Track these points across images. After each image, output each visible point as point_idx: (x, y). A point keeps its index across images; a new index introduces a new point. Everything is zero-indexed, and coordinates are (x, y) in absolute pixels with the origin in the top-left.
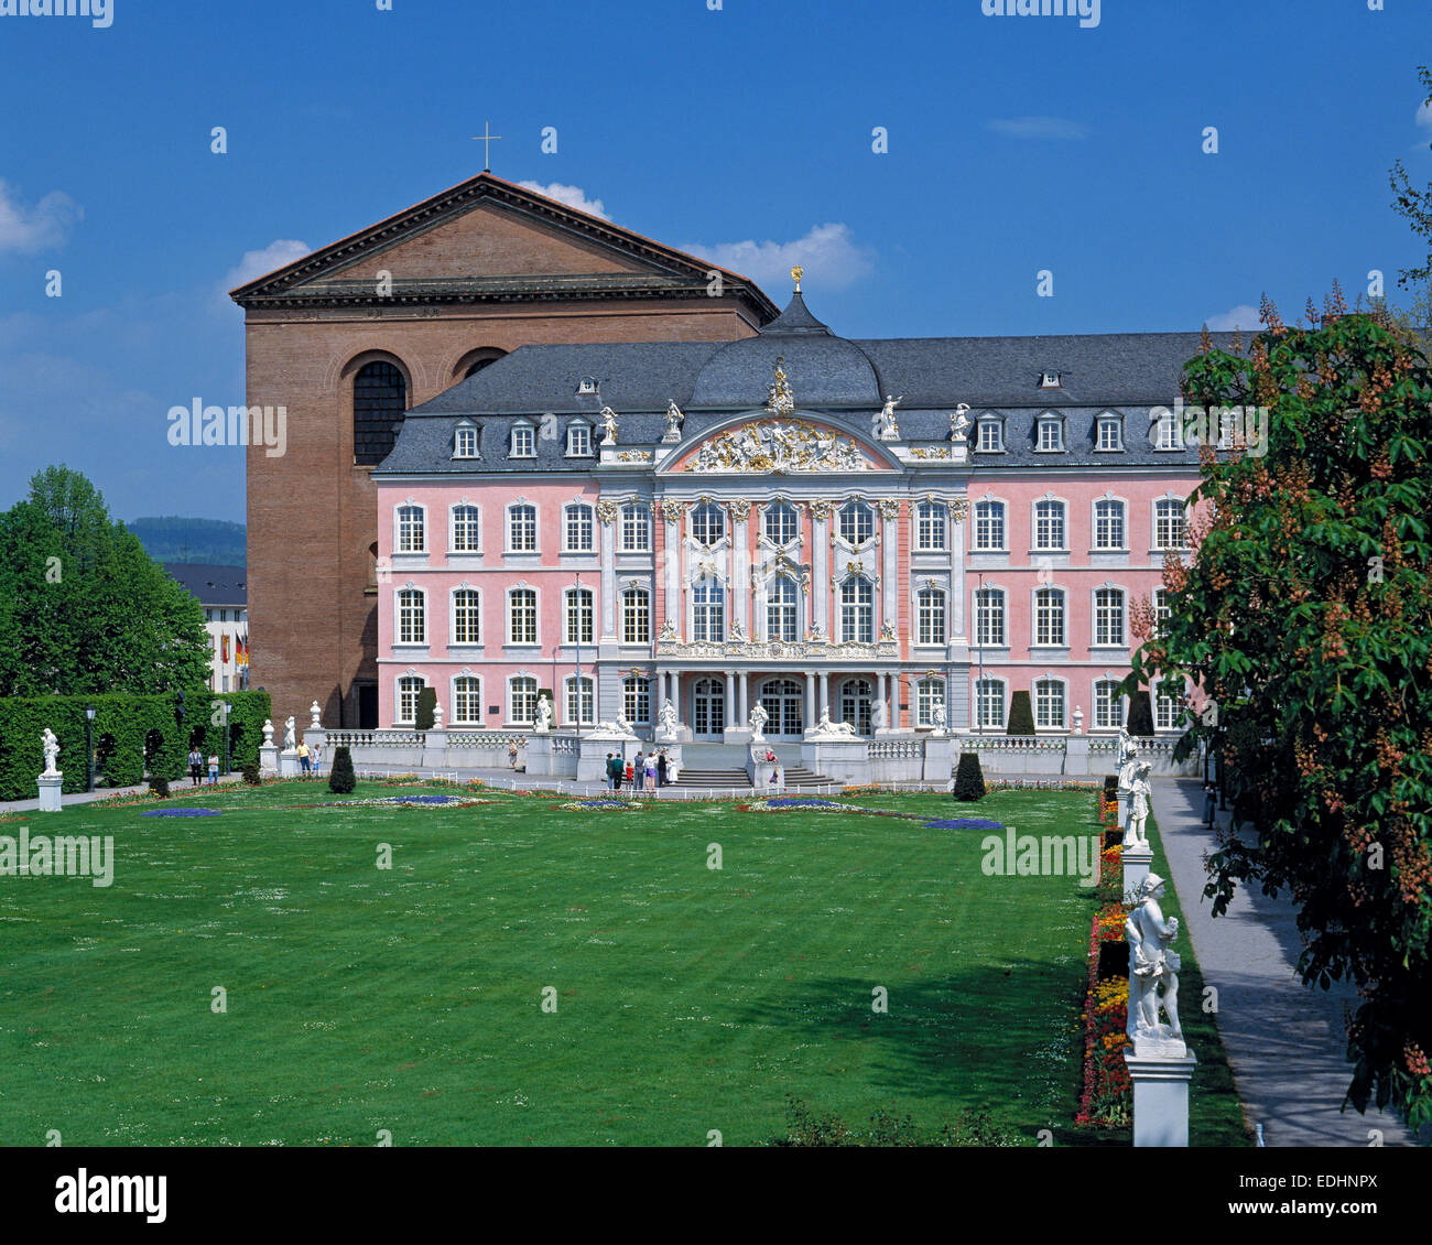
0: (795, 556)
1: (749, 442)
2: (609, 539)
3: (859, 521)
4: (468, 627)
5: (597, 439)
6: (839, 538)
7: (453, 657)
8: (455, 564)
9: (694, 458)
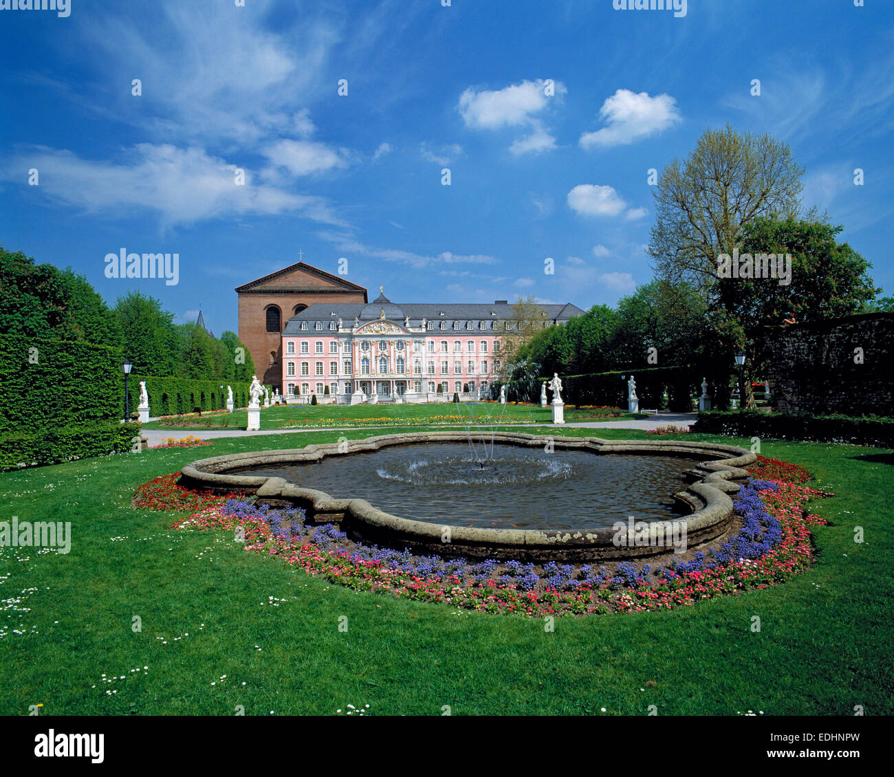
0: (386, 354)
1: (376, 327)
2: (341, 350)
3: (401, 345)
4: (305, 371)
5: (338, 326)
6: (396, 349)
7: (302, 378)
8: (302, 356)
9: (362, 331)
